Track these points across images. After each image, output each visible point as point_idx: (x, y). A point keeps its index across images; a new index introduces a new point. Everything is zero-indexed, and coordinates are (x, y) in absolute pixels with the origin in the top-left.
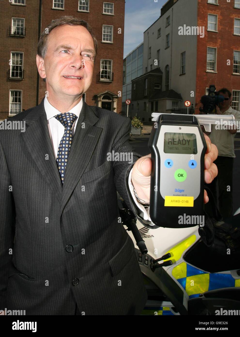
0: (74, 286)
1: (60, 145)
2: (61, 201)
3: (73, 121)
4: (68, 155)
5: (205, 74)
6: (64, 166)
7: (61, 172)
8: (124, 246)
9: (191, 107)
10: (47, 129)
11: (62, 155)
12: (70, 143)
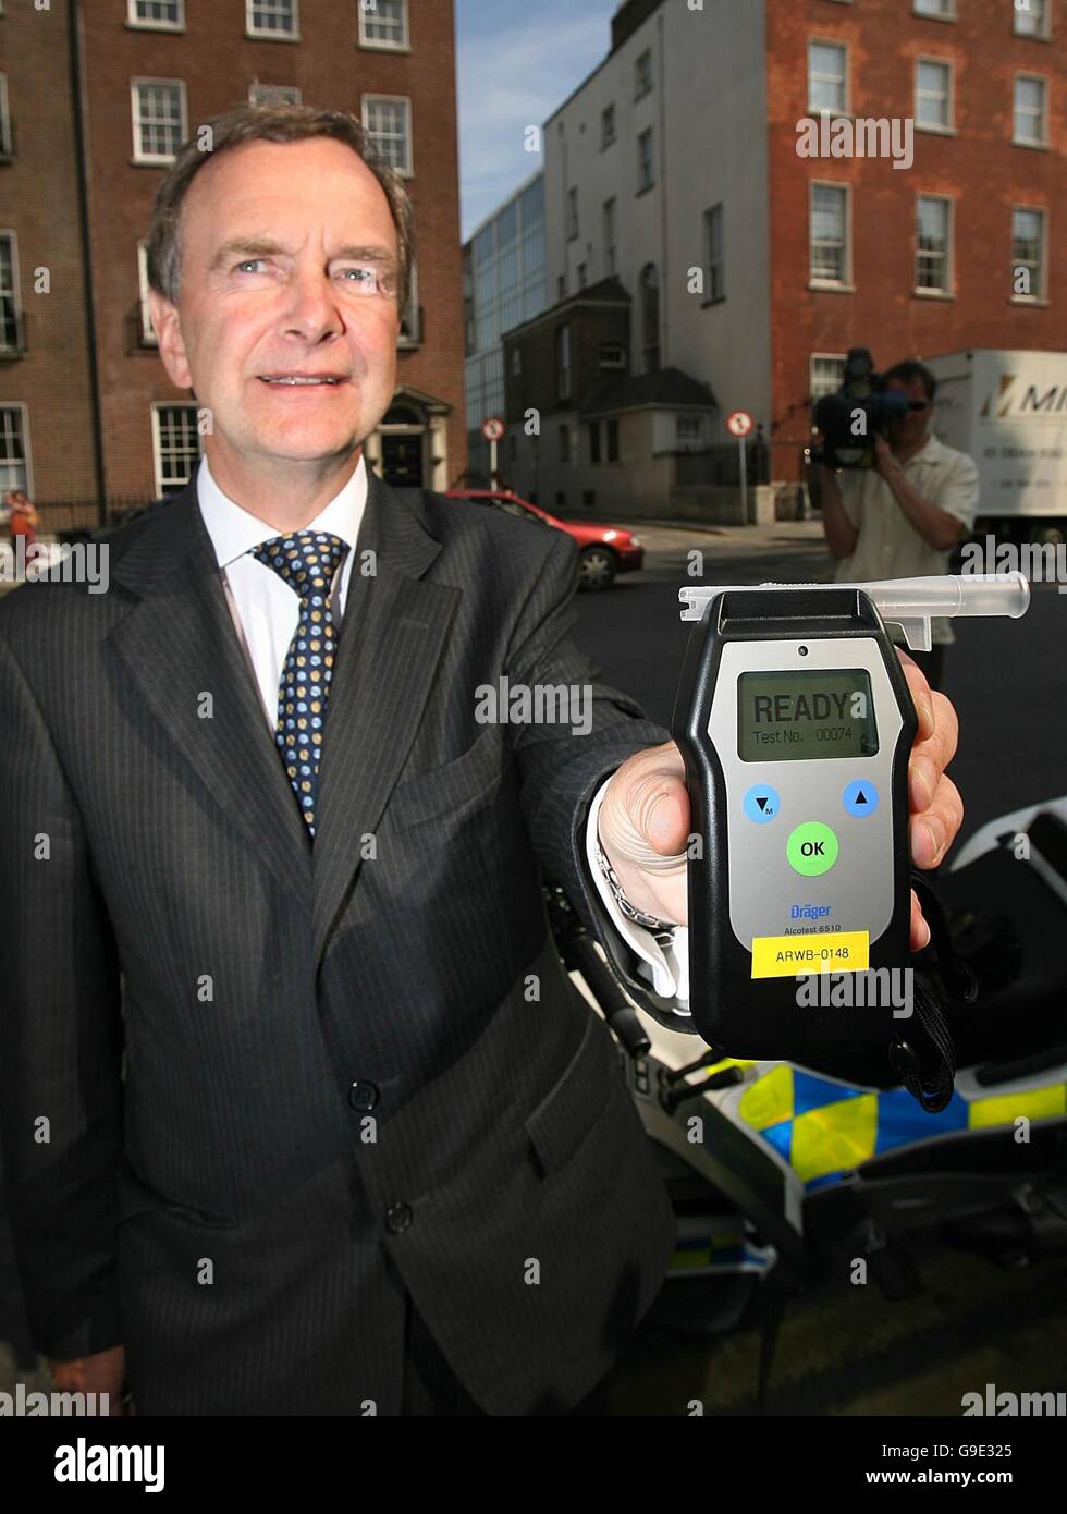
0: (393, 1233)
1: (285, 672)
2: (312, 911)
3: (333, 568)
4: (323, 715)
5: (805, 295)
6: (311, 762)
7: (300, 787)
8: (578, 1056)
9: (753, 437)
10: (224, 609)
11: (296, 716)
12: (329, 661)
